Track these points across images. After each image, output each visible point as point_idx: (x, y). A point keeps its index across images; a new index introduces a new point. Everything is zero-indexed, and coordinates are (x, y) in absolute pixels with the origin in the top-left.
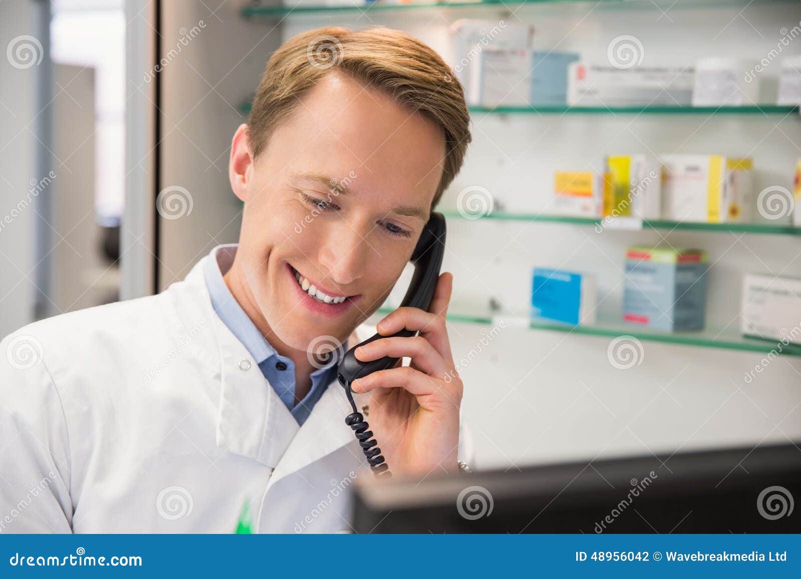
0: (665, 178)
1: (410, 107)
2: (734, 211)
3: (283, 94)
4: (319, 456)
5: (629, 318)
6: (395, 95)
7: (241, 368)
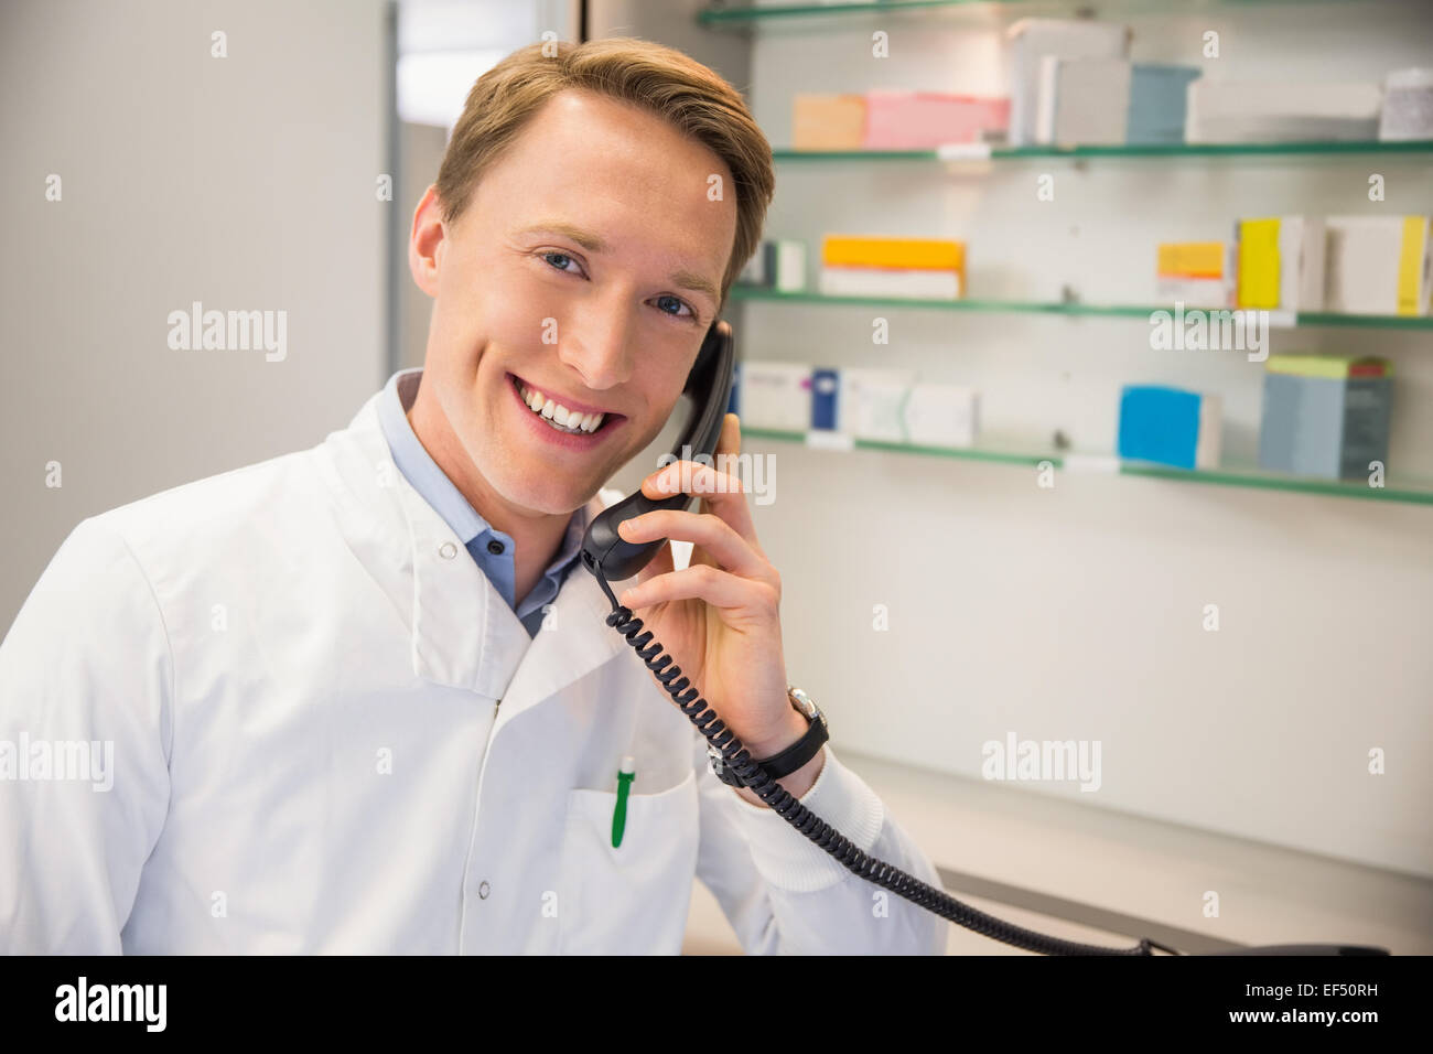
7: (442, 555)
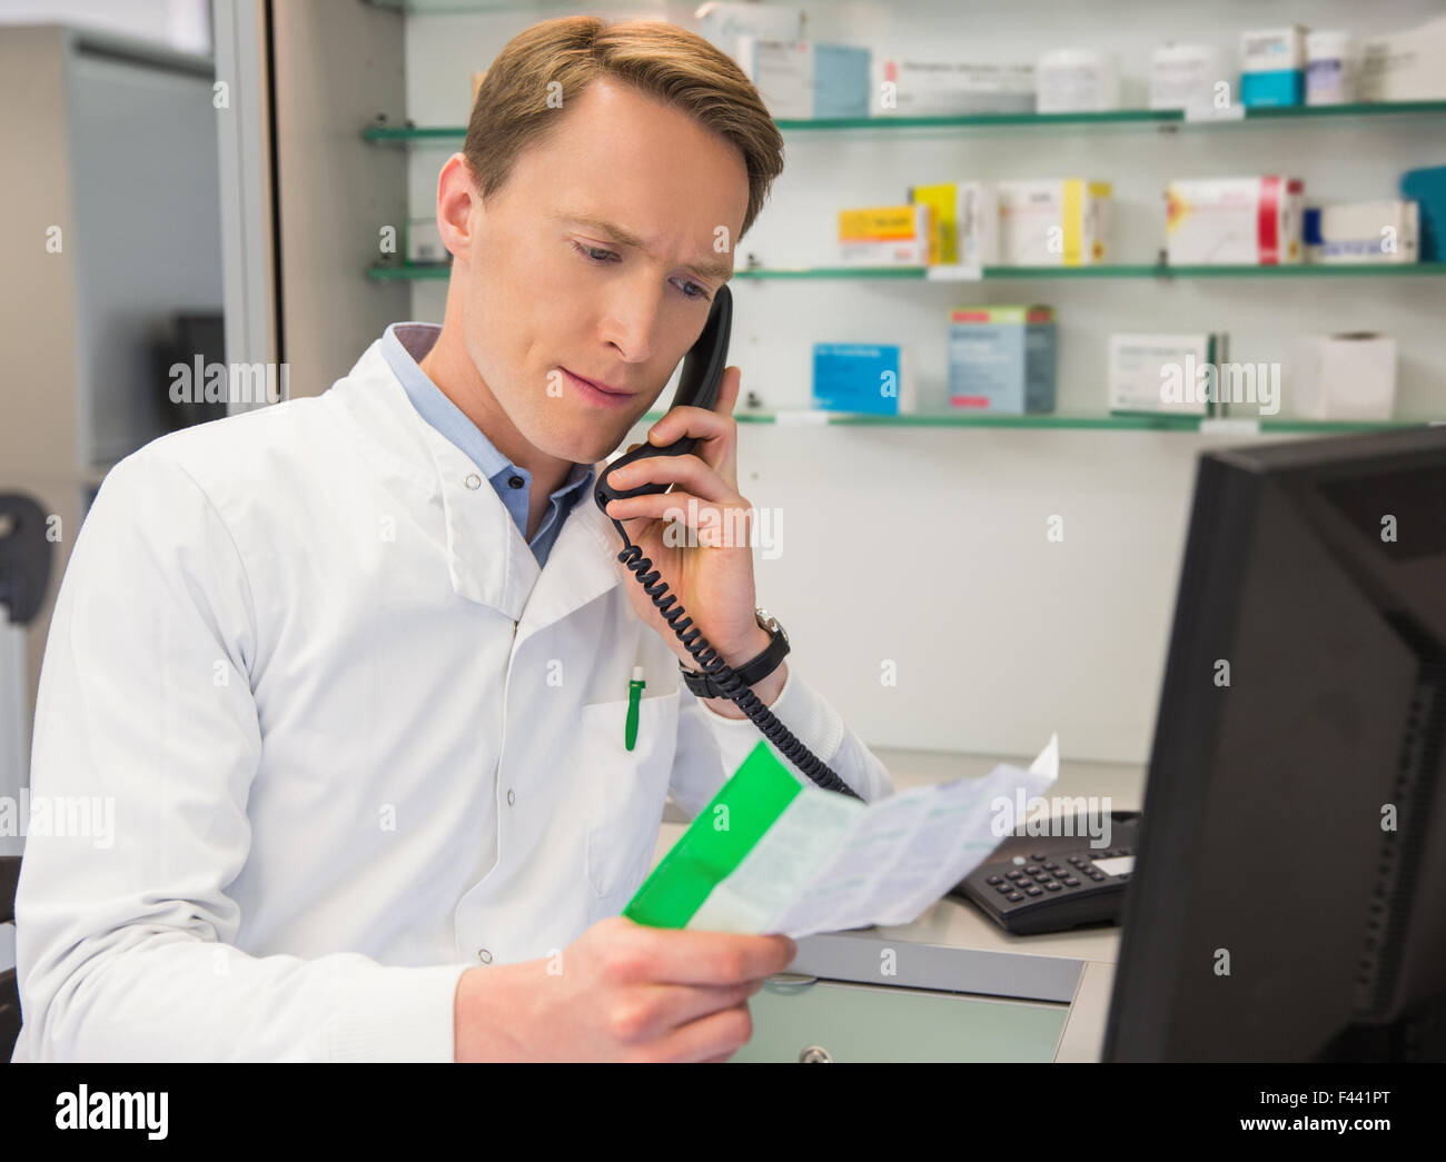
0: (1005, 212)
1: (714, 127)
2: (1097, 251)
3: (536, 106)
4: (565, 612)
5: (958, 402)
6: (697, 111)
7: (468, 486)
